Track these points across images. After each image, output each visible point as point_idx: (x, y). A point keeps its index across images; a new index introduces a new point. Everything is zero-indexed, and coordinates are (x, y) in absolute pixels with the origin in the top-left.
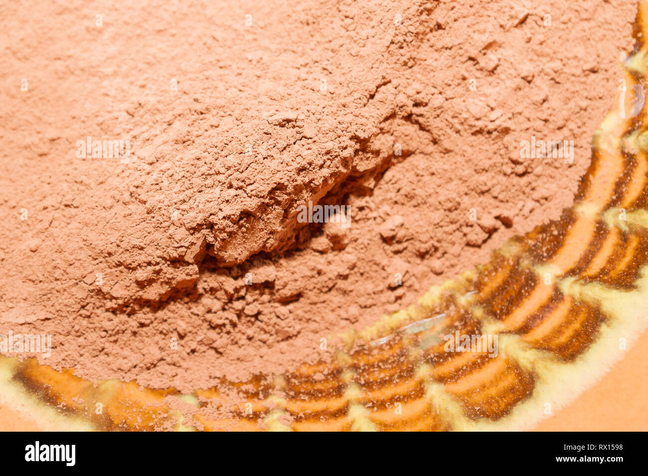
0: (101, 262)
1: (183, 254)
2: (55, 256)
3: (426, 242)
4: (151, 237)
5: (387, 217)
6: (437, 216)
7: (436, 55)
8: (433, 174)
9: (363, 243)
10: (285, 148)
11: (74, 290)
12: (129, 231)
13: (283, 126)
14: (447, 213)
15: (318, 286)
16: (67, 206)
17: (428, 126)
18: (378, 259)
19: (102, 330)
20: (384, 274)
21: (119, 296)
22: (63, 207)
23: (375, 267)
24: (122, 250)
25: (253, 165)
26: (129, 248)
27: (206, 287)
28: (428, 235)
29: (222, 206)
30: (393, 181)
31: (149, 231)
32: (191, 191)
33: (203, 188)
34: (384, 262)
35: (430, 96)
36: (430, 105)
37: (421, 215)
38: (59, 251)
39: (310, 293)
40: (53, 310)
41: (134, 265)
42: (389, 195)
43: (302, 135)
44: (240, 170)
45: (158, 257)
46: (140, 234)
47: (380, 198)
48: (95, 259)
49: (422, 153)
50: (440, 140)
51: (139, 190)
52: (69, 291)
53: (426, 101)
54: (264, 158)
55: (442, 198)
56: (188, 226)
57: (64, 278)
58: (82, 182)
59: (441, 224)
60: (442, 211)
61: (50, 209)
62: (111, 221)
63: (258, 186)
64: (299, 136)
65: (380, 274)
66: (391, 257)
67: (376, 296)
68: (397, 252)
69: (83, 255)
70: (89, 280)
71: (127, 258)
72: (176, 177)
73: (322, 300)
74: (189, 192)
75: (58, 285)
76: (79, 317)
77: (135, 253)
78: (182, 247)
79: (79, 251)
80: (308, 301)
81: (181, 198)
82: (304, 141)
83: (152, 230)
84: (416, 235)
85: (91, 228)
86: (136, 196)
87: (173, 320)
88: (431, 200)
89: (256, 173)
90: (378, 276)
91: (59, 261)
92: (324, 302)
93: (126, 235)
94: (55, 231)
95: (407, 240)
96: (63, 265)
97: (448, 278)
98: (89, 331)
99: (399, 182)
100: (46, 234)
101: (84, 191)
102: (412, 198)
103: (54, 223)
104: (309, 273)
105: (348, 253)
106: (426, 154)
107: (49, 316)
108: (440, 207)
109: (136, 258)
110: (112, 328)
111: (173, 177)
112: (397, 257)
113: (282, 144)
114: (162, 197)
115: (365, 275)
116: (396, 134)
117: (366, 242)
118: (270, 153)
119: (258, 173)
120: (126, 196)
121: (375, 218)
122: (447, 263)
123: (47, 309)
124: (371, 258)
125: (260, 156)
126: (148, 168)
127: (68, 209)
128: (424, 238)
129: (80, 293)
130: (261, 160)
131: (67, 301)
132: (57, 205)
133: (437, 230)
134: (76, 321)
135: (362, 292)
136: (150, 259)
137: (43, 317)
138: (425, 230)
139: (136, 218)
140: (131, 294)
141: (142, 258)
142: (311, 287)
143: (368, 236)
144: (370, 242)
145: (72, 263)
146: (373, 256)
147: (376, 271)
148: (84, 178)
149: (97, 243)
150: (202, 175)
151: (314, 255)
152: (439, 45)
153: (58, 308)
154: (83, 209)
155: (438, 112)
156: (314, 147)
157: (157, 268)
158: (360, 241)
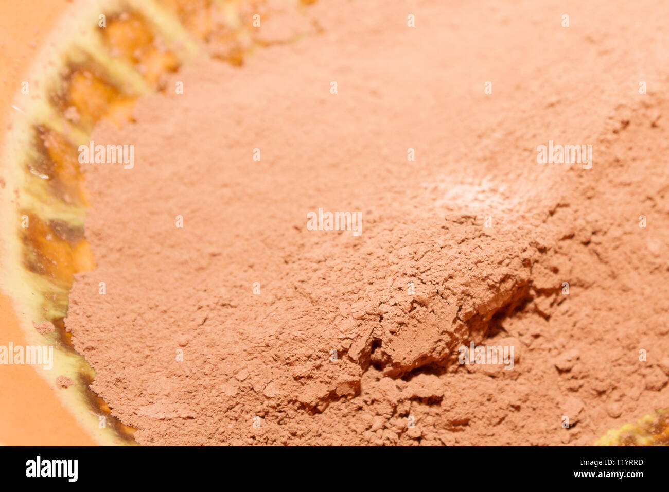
0: (256, 357)
1: (348, 347)
2: (206, 350)
3: (602, 381)
4: (314, 330)
5: (563, 349)
6: (615, 353)
7: (614, 190)
8: (611, 309)
9: (536, 374)
10: (463, 241)
11: (223, 387)
12: (290, 323)
13: (461, 223)
14: (626, 351)
15: (487, 415)
16: (224, 305)
17: (606, 258)
18: (551, 393)
19: (249, 435)
20: (558, 412)
21: (272, 395)
22: (218, 307)
23: (548, 404)
24: (281, 342)
25: (429, 253)
26: (289, 340)
27: (367, 399)
28: (605, 373)
29: (394, 294)
30: (569, 313)
31: (312, 323)
32: (361, 283)
33: (374, 280)
34: (559, 399)
35: (608, 226)
36: (609, 234)
37: (598, 353)
38: (211, 345)
39: (479, 422)
40: (198, 408)
41: (292, 359)
42: (565, 327)
43: (481, 232)
44: (416, 258)
45: (320, 351)
46: (302, 326)
47: (556, 330)
48: (250, 354)
49: (599, 286)
50: (619, 274)
51: (304, 285)
52: (217, 387)
53: (605, 229)
54: (441, 248)
55: (620, 334)
56: (355, 315)
57: (214, 374)
58: (241, 286)
59: (620, 362)
60: (620, 348)
61: (205, 308)
62: (272, 314)
63: (434, 271)
64: (477, 233)
65: (554, 412)
66: (566, 395)
67: (549, 436)
68: (572, 390)
69: (237, 349)
70: (241, 376)
71: (285, 352)
72: (345, 270)
73: (491, 433)
74: (358, 284)
75: (207, 381)
76: (224, 419)
77: (294, 347)
78: (348, 338)
79: (233, 346)
80: (476, 432)
81: (350, 289)
82: (483, 238)
83: (315, 322)
84: (592, 372)
85: (248, 323)
86: (301, 291)
87: (329, 436)
88: (608, 337)
89: (432, 260)
90: (552, 414)
91: (209, 356)
92: (493, 435)
93: (287, 327)
94: (208, 329)
95: (583, 378)
96: (213, 360)
97: (626, 421)
98: (235, 437)
99: (575, 315)
100: (198, 331)
101: (243, 293)
102: (589, 333)
103: (208, 322)
104: (479, 399)
105: (521, 384)
106: (604, 289)
107: (193, 415)
108: (618, 343)
109: (296, 352)
110: (261, 433)
111: (343, 271)
112: (571, 394)
113: (460, 237)
114: (328, 289)
115: (538, 411)
116: (574, 260)
117: (540, 373)
118: (447, 243)
119: (435, 260)
120: (290, 292)
121: (550, 350)
122: (625, 407)
123: (191, 407)
124: (544, 392)
125: (436, 245)
126: (315, 266)
127: (224, 309)
128: (601, 375)
129: (230, 390)
130: (439, 249)
131: (213, 398)
132: (213, 306)
133: (614, 369)
134: (222, 423)
135: (534, 429)
136: (311, 352)
137: (185, 416)
138: (602, 367)
139: (299, 310)
140: (286, 393)
141: (302, 351)
142: (480, 416)
143: (542, 367)
144: (543, 374)
145: (224, 357)
146: (547, 390)
147: (550, 408)
148: (243, 282)
149: (254, 336)
150: (374, 267)
151: (485, 380)
152: (618, 180)
153: (203, 405)
154: (241, 308)
155: (618, 243)
156: (494, 244)
157: (318, 362)
158: (533, 372)
